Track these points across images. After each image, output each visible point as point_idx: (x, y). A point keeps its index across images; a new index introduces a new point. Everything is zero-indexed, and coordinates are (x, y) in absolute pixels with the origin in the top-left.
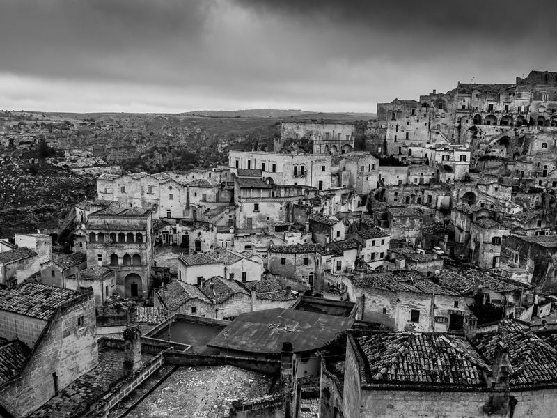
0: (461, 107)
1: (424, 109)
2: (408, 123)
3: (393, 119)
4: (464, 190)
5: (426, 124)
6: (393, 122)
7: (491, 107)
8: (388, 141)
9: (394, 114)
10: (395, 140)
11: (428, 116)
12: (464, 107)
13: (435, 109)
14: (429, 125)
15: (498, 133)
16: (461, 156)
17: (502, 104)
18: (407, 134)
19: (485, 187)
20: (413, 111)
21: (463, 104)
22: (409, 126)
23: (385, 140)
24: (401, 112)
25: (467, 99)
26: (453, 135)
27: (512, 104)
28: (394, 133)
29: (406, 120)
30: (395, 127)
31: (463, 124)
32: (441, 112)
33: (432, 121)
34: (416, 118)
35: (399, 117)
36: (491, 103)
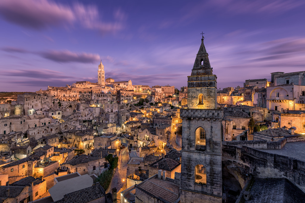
0: (54, 96)
1: (39, 96)
2: (33, 102)
3: (27, 100)
4: (64, 125)
5: (40, 102)
6: (27, 102)
7: (64, 95)
8: (25, 110)
9: (27, 99)
10: (28, 108)
11: (40, 99)
12: (55, 95)
13: (43, 96)
14: (41, 102)
15: (68, 104)
16: (58, 113)
17: (68, 94)
18: (33, 106)
19: (70, 123)
20: (35, 97)
21: (54, 94)
22: (33, 103)
23: (24, 109)
24: (29, 97)
25: (56, 93)
26: (51, 105)
27: (71, 94)
28: (27, 106)
29: (32, 101)
30: (28, 104)
31: (55, 101)
32: (46, 97)
33: (42, 101)
34: (36, 100)
35: (29, 100)
36: (64, 94)
